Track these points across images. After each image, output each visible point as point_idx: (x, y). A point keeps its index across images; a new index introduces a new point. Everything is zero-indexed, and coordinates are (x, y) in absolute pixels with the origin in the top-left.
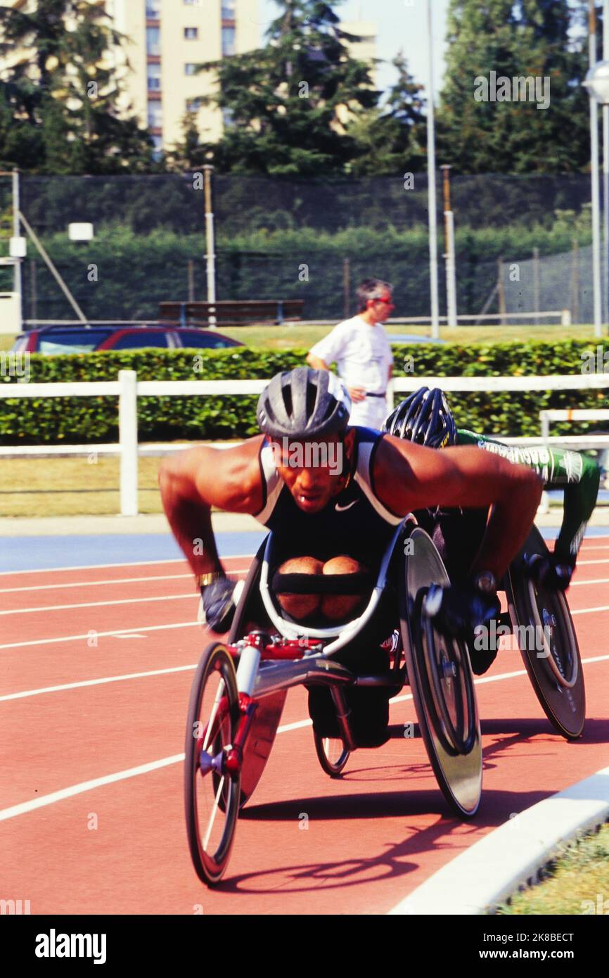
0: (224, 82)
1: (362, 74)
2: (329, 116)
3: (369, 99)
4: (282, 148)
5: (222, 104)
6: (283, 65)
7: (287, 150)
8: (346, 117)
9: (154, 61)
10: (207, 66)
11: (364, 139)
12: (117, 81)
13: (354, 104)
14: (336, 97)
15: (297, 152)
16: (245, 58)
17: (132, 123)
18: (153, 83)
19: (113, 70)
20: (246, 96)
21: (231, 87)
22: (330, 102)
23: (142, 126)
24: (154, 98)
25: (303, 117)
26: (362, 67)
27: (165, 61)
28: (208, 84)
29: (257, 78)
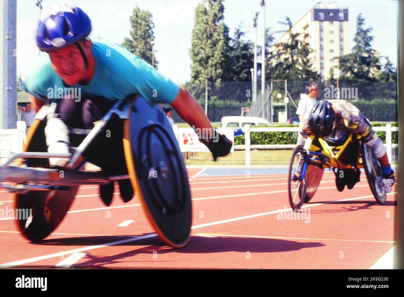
0: (340, 62)
1: (377, 60)
2: (368, 72)
3: (379, 67)
4: (356, 79)
5: (340, 68)
6: (356, 58)
7: (357, 80)
8: (373, 72)
9: (322, 58)
10: (336, 58)
11: (378, 78)
12: (312, 61)
13: (375, 69)
14: (371, 66)
15: (360, 80)
16: (346, 56)
17: (316, 72)
18: (322, 64)
19: (311, 59)
20: (346, 66)
21: (342, 64)
22: (369, 67)
23: (318, 73)
24: (322, 68)
25: (362, 72)
26: (377, 58)
27: (325, 58)
28: (337, 63)
29: (349, 61)
